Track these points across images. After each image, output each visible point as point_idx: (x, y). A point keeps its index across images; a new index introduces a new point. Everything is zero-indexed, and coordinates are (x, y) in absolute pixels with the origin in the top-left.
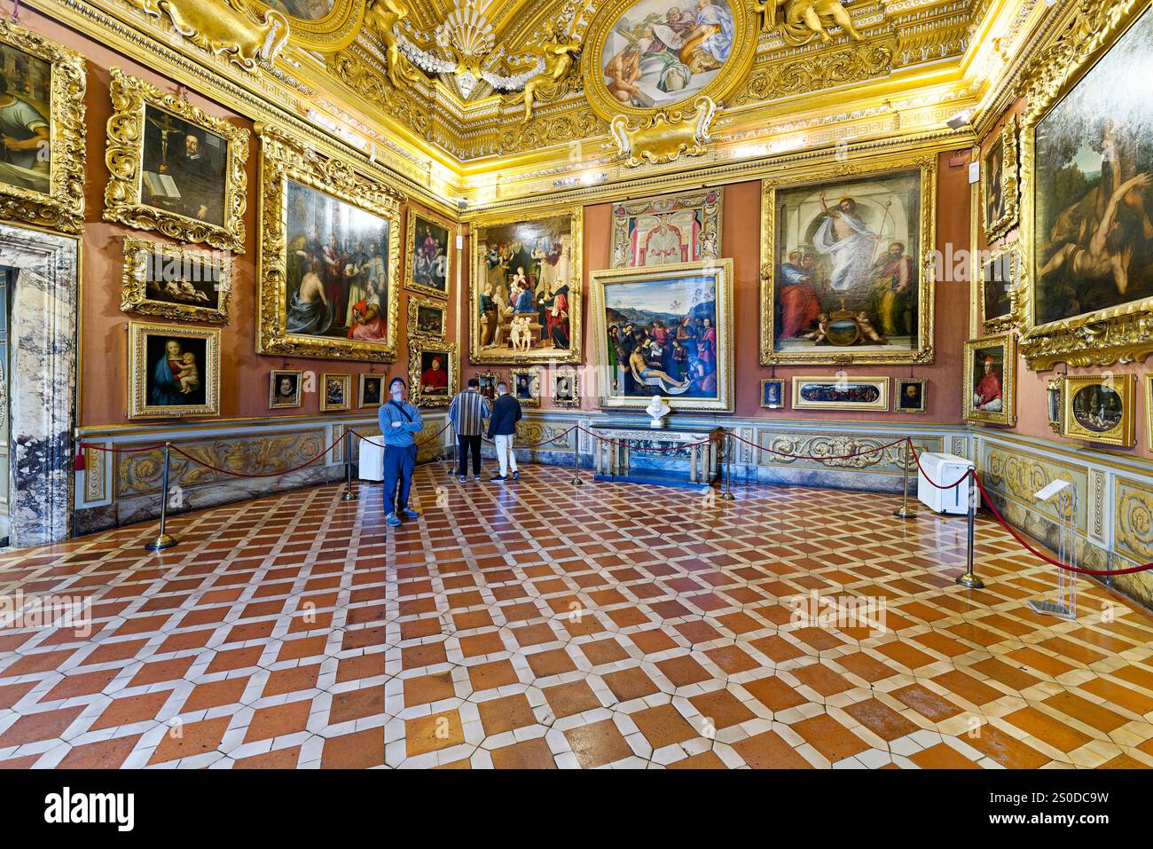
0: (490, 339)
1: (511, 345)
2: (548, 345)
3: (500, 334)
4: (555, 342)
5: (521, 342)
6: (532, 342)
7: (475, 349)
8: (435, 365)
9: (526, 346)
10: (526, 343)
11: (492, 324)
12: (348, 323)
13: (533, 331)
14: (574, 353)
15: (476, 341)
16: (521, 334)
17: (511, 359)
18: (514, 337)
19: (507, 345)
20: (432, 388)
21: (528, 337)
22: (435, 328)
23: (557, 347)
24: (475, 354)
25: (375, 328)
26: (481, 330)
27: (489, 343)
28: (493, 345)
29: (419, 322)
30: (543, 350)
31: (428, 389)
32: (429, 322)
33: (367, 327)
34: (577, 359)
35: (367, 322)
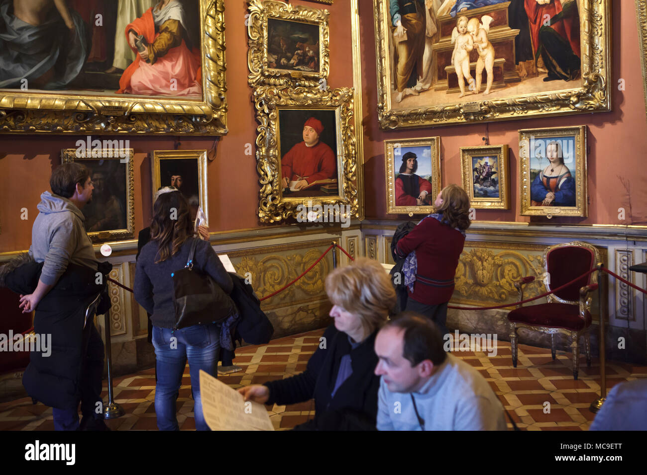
0: (412, 74)
1: (453, 81)
2: (532, 74)
3: (431, 60)
4: (547, 65)
5: (473, 72)
6: (496, 69)
7: (388, 99)
8: (309, 134)
9: (484, 81)
10: (484, 73)
11: (415, 42)
12: (119, 61)
13: (498, 45)
14: (592, 85)
15: (387, 82)
16: (474, 55)
17: (455, 112)
18: (460, 64)
19: (445, 83)
20: (304, 183)
21: (488, 60)
22: (303, 61)
23: (552, 76)
24: (389, 107)
25: (176, 67)
26: (396, 58)
27: (411, 83)
28: (419, 85)
29: (269, 51)
30: (521, 86)
31: (295, 186)
32: (292, 48)
33: (159, 67)
34: (599, 99)
35: (158, 57)
